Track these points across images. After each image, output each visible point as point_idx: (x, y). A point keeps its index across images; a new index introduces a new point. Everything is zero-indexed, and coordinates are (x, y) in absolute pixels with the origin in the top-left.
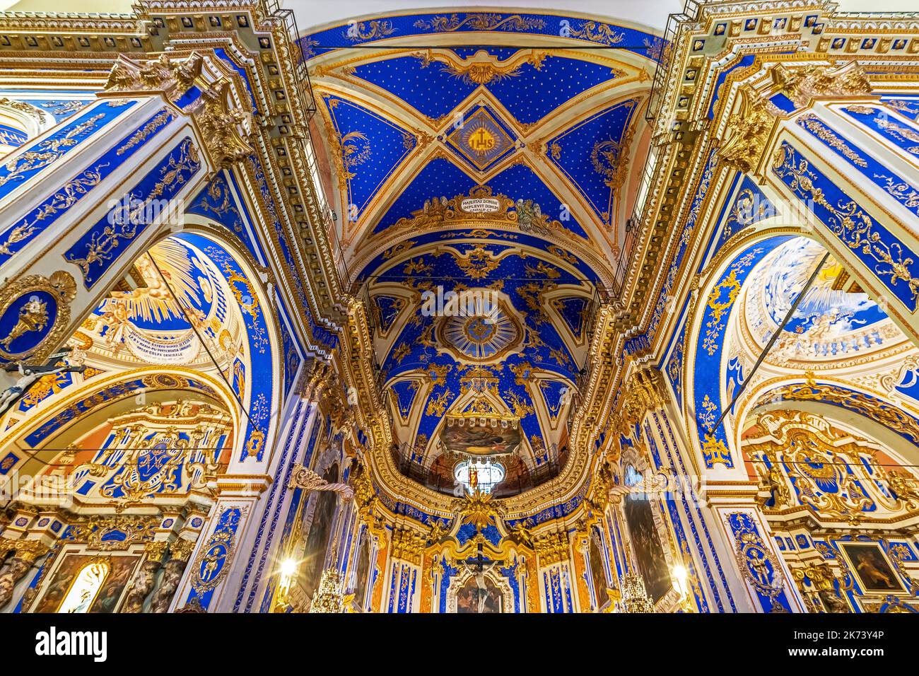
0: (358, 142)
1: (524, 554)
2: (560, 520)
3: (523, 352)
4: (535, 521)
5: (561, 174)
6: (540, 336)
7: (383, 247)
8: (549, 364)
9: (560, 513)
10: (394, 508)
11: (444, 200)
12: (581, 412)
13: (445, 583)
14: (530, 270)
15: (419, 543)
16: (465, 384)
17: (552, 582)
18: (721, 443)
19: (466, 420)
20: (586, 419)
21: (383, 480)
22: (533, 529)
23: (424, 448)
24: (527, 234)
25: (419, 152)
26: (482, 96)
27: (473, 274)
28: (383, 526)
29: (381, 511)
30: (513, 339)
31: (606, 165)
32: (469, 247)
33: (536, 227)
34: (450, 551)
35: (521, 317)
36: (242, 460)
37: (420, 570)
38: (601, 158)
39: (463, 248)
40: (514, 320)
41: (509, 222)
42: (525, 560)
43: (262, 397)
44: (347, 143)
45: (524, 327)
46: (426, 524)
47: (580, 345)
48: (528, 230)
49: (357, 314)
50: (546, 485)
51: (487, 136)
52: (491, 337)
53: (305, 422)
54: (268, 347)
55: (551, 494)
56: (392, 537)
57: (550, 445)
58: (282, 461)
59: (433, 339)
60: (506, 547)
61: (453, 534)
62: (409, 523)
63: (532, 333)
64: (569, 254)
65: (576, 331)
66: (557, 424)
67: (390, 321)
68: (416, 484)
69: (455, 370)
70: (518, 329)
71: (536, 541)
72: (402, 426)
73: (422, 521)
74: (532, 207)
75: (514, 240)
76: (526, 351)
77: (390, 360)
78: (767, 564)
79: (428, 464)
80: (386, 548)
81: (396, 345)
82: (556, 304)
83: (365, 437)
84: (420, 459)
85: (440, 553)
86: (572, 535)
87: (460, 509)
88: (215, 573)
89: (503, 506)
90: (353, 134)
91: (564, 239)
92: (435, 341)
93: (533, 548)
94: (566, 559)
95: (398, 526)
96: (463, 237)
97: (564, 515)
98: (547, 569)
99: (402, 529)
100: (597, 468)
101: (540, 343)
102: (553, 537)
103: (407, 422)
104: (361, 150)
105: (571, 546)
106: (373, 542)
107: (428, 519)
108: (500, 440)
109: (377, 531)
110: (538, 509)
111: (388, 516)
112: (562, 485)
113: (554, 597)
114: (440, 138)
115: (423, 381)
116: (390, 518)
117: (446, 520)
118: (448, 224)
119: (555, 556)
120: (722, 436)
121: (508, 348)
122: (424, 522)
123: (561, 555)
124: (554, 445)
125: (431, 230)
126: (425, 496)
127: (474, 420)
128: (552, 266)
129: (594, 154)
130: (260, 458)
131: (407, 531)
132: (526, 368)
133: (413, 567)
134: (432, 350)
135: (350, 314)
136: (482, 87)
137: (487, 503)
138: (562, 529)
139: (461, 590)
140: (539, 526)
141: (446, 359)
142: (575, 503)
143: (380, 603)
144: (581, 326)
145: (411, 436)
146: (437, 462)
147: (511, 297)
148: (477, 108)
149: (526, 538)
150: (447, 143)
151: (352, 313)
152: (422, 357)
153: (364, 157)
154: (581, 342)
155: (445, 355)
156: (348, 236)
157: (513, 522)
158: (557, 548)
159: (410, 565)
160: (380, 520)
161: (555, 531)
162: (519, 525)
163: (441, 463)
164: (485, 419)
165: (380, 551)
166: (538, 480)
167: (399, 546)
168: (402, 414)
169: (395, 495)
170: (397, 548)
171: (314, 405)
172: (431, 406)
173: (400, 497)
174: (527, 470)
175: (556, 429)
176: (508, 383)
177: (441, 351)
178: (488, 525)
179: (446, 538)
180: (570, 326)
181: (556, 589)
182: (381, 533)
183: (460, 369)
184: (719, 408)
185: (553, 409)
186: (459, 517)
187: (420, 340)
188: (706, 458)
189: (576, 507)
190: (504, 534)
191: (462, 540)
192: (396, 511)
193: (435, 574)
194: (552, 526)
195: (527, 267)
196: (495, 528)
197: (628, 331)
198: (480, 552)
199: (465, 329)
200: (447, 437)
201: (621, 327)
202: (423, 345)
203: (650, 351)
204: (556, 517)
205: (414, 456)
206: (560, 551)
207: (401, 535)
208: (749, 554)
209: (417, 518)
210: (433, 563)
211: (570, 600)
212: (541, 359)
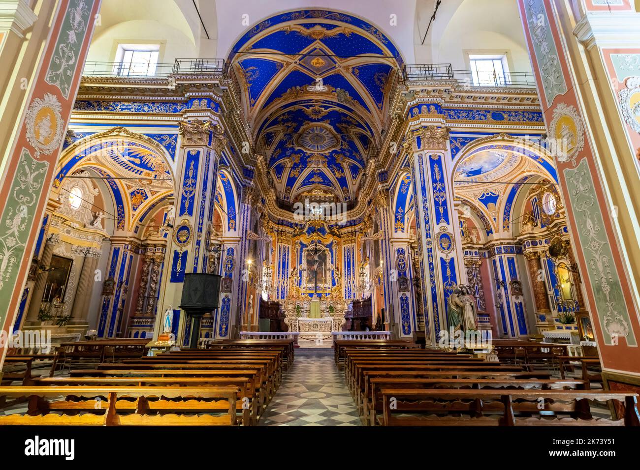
0: (253, 71)
1: (336, 240)
2: (353, 227)
4: (342, 226)
5: (359, 82)
6: (348, 145)
7: (267, 114)
8: (353, 157)
9: (353, 224)
10: (277, 222)
11: (298, 88)
12: (362, 190)
13: (301, 251)
14: (343, 118)
15: (289, 236)
16: (310, 162)
17: (347, 251)
18: (402, 224)
22: (341, 229)
23: (289, 193)
24: (342, 104)
25: (284, 70)
26: (318, 44)
27: (313, 117)
28: (274, 231)
29: (272, 225)
30: (335, 144)
31: (381, 82)
32: (312, 106)
34: (304, 239)
35: (338, 135)
36: (229, 231)
37: (290, 247)
38: (379, 79)
39: (308, 107)
40: (335, 136)
41: (333, 96)
42: (337, 242)
43: (231, 208)
44: (247, 72)
45: (340, 140)
46: (292, 227)
47: (367, 154)
48: (342, 102)
49: (261, 161)
51: (321, 61)
52: (323, 142)
53: (247, 213)
54: (232, 191)
55: (350, 216)
56: (278, 235)
57: (351, 192)
58: (243, 230)
59: (293, 144)
60: (328, 237)
61: (305, 231)
62: (284, 228)
63: (344, 143)
64: (362, 118)
65: (365, 146)
66: (356, 182)
67: (271, 142)
68: (287, 212)
69: (304, 155)
70: (337, 140)
71: (342, 234)
72: (278, 182)
74: (344, 92)
75: (334, 105)
76: (341, 149)
77: (272, 157)
78: (404, 264)
79: (292, 200)
80: (276, 240)
81: (275, 151)
82: (356, 134)
84: (288, 198)
85: (299, 239)
86: (357, 234)
88: (231, 268)
90: (251, 68)
91: (359, 109)
93: (340, 237)
94: (354, 243)
95: (280, 230)
96: (308, 102)
97: (355, 225)
98: (346, 246)
99: (282, 231)
100: (367, 214)
101: (348, 148)
102: (349, 234)
103: (280, 181)
104: (254, 74)
105: (356, 238)
107: (293, 225)
109: (271, 234)
111: (275, 226)
112: (355, 213)
113: (347, 256)
114: (296, 63)
115: (288, 162)
116: (276, 227)
117: (301, 225)
118: (300, 97)
119: (349, 241)
120: (403, 221)
121: (333, 147)
122: (291, 227)
123: (352, 241)
124: (353, 192)
125: (291, 101)
128: (355, 119)
129: (375, 77)
130: (235, 230)
131: (284, 232)
132: (341, 156)
133: (287, 246)
134: (293, 149)
136: (318, 41)
138: (353, 231)
139: (308, 254)
140: (344, 229)
141: (300, 151)
142: (360, 220)
143: (275, 260)
144: (368, 145)
145: (283, 188)
146: (296, 198)
147: (334, 127)
148: (315, 49)
149: (338, 233)
150: (300, 64)
151: (259, 161)
152: (287, 153)
153: (257, 75)
156: (250, 114)
157: (332, 226)
158: (350, 238)
159: (286, 245)
160: (272, 229)
161: (350, 231)
162: (335, 228)
163: (298, 199)
165: (273, 241)
167: (281, 238)
168: (278, 178)
169: (278, 217)
171: (250, 206)
172: (292, 172)
173: (280, 218)
175: (355, 185)
176: (331, 162)
177: (297, 148)
178: (321, 227)
179: (302, 233)
180: (362, 145)
181: (348, 253)
182: (273, 234)
183: (307, 155)
184: (404, 211)
185: (354, 175)
186: (307, 224)
187: (287, 146)
188: (396, 229)
189: (360, 222)
190: (328, 231)
191: (309, 233)
192: (278, 224)
193: (297, 248)
194: (349, 229)
195: (342, 117)
196: (324, 229)
197: (380, 170)
199: (310, 139)
201: (378, 168)
202: (288, 148)
203: (387, 182)
204: (351, 225)
205: (285, 197)
206: (352, 239)
207: (282, 234)
208: (400, 261)
209: (288, 226)
210: (296, 243)
211: (353, 258)
212: (348, 154)
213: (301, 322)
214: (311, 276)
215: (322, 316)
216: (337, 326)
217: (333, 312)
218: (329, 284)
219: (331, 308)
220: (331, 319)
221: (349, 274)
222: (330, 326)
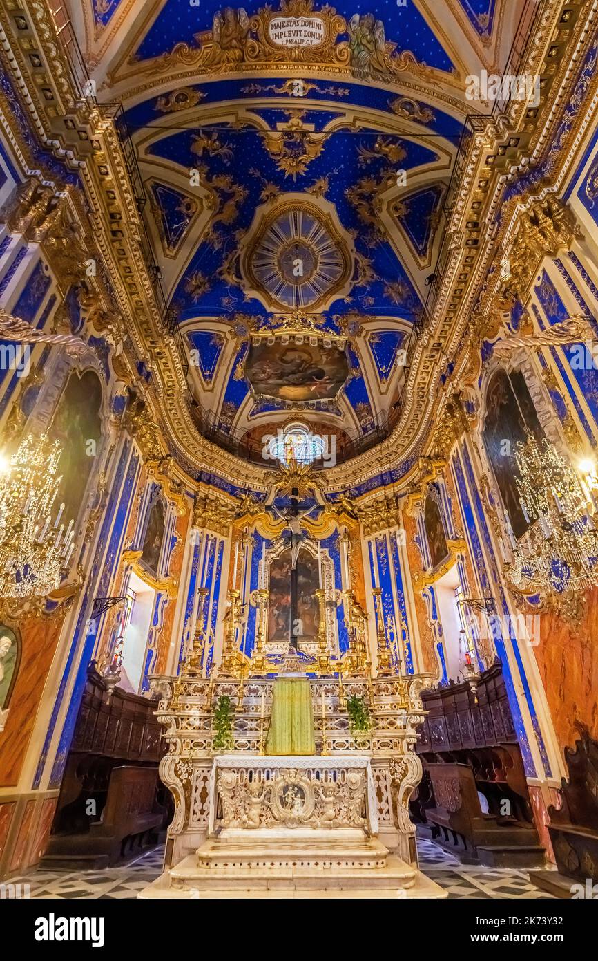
1: (346, 524)
2: (389, 486)
3: (350, 295)
4: (360, 491)
6: (373, 267)
7: (155, 89)
8: (384, 308)
9: (388, 480)
10: (196, 476)
13: (257, 555)
14: (365, 155)
15: (226, 513)
17: (377, 550)
19: (277, 338)
20: (431, 346)
21: (181, 443)
22: (357, 499)
23: (232, 418)
24: (364, 83)
27: (287, 166)
28: (183, 491)
29: (180, 476)
30: (339, 276)
32: (281, 115)
33: (377, 72)
35: (349, 237)
37: (228, 541)
39: (273, 117)
40: (339, 245)
41: (338, 65)
42: (348, 530)
45: (353, 255)
46: (235, 496)
47: (424, 267)
48: (365, 76)
49: (106, 141)
50: (373, 450)
52: (311, 274)
55: (379, 460)
56: (194, 506)
57: (378, 411)
59: (238, 275)
60: (326, 519)
62: (214, 493)
63: (364, 262)
64: (423, 106)
65: (421, 247)
66: (388, 388)
68: (222, 452)
70: (345, 260)
71: (360, 510)
72: (205, 390)
73: (231, 494)
75: (343, 99)
76: (354, 292)
77: (180, 292)
79: (238, 435)
80: (187, 515)
81: (189, 272)
82: (396, 209)
83: (149, 374)
84: (228, 430)
85: (251, 526)
86: (402, 501)
87: (274, 481)
89: (324, 477)
92: (241, 278)
93: (357, 518)
94: (393, 525)
95: (202, 495)
96: (271, 94)
97: (393, 481)
98: (372, 537)
99: (206, 498)
100: (443, 405)
101: (372, 277)
102: (380, 505)
103: (210, 387)
105: (400, 512)
106: (170, 508)
107: (238, 492)
108: (320, 375)
109: (175, 496)
110: (363, 479)
111: (188, 483)
112: (392, 449)
113: (379, 564)
115: (229, 336)
116: (191, 486)
117: (258, 494)
118: (249, 66)
119: (382, 523)
121: (332, 292)
122: (233, 494)
123: (389, 522)
124: (383, 411)
125: (225, 74)
126: (233, 466)
127: (288, 337)
128: (396, 140)
131: (212, 501)
132: (353, 317)
133: (220, 538)
134: (238, 291)
135: (93, 137)
137: (305, 475)
138: (391, 495)
139: (275, 562)
140: (364, 495)
141: (256, 307)
142: (407, 467)
143: (180, 570)
144: (427, 240)
145: (216, 403)
146: (248, 435)
147: (337, 206)
149: (349, 508)
152: (225, 300)
154: (426, 262)
155: (255, 301)
157: (334, 495)
158: (384, 515)
159: (216, 535)
160: (178, 485)
161: (382, 498)
162: (342, 495)
163: (252, 436)
164: (302, 337)
165: (179, 518)
166: (364, 448)
167: (203, 515)
168: (205, 377)
169: (198, 463)
170: (200, 517)
171: (32, 247)
173: (203, 465)
174: (350, 441)
175: (386, 393)
177: (250, 294)
178: (306, 497)
180: (413, 242)
181: (383, 555)
182: (180, 499)
185: (383, 370)
186: (273, 489)
187: (221, 273)
189: (407, 471)
192: (199, 480)
193: (245, 546)
194: (379, 494)
195: (361, 149)
197: (513, 169)
198: (294, 497)
199: (279, 261)
200: (254, 370)
201: (502, 165)
202: (224, 282)
203: (551, 180)
204: (384, 484)
205: (220, 425)
206: (388, 518)
207: (205, 504)
209: (225, 490)
210: (243, 535)
211: (397, 565)
212: (371, 301)
213: (228, 777)
214: (281, 622)
215: (319, 746)
216: (387, 795)
217: (362, 725)
218: (332, 644)
219: (354, 707)
220: (361, 758)
221: (388, 610)
222: (358, 796)
